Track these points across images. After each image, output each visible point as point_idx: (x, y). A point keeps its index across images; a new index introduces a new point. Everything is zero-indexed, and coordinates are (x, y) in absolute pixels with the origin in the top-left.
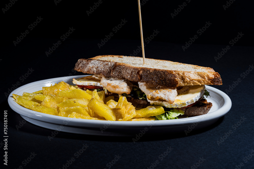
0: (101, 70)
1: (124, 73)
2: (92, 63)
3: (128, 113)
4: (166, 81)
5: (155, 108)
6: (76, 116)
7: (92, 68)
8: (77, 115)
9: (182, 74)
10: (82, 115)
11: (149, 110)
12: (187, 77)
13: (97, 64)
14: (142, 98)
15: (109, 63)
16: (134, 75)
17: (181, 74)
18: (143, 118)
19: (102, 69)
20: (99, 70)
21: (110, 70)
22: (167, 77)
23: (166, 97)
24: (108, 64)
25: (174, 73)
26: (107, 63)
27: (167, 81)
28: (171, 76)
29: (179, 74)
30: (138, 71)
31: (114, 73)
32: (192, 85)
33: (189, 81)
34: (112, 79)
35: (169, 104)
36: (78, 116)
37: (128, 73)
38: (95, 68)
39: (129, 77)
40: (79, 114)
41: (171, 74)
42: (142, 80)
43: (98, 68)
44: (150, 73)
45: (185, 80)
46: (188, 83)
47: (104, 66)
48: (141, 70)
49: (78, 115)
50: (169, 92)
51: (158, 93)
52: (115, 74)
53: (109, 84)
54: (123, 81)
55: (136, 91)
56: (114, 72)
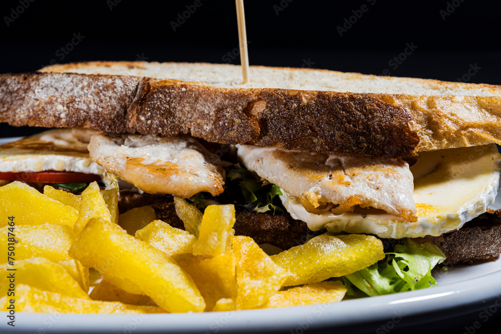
0: (89, 108)
1: (184, 114)
2: (47, 86)
3: (248, 271)
4: (370, 134)
5: (342, 243)
6: (33, 302)
7: (46, 103)
8: (36, 296)
9: (425, 107)
10: (56, 297)
11: (322, 252)
12: (446, 117)
13: (69, 88)
14: (266, 209)
15: (119, 83)
16: (233, 121)
17: (422, 105)
18: (301, 286)
19: (93, 106)
20: (78, 110)
21: (125, 108)
22: (373, 118)
23: (382, 195)
24: (112, 87)
25: (397, 102)
26: (110, 81)
27: (377, 133)
28: (392, 115)
29: (413, 107)
30: (245, 104)
31: (143, 118)
32: (468, 145)
33: (456, 133)
34: (134, 140)
35: (395, 225)
36: (42, 301)
37: (203, 115)
38: (63, 104)
39: (207, 128)
40: (45, 293)
41: (387, 106)
42: (267, 138)
43: (73, 101)
44: (301, 108)
45: (439, 128)
46: (451, 140)
47: (98, 94)
48: (259, 99)
49: (39, 295)
50: (387, 176)
51: (348, 184)
52: (147, 120)
53: (131, 161)
54: (183, 144)
55: (238, 180)
56: (144, 115)
